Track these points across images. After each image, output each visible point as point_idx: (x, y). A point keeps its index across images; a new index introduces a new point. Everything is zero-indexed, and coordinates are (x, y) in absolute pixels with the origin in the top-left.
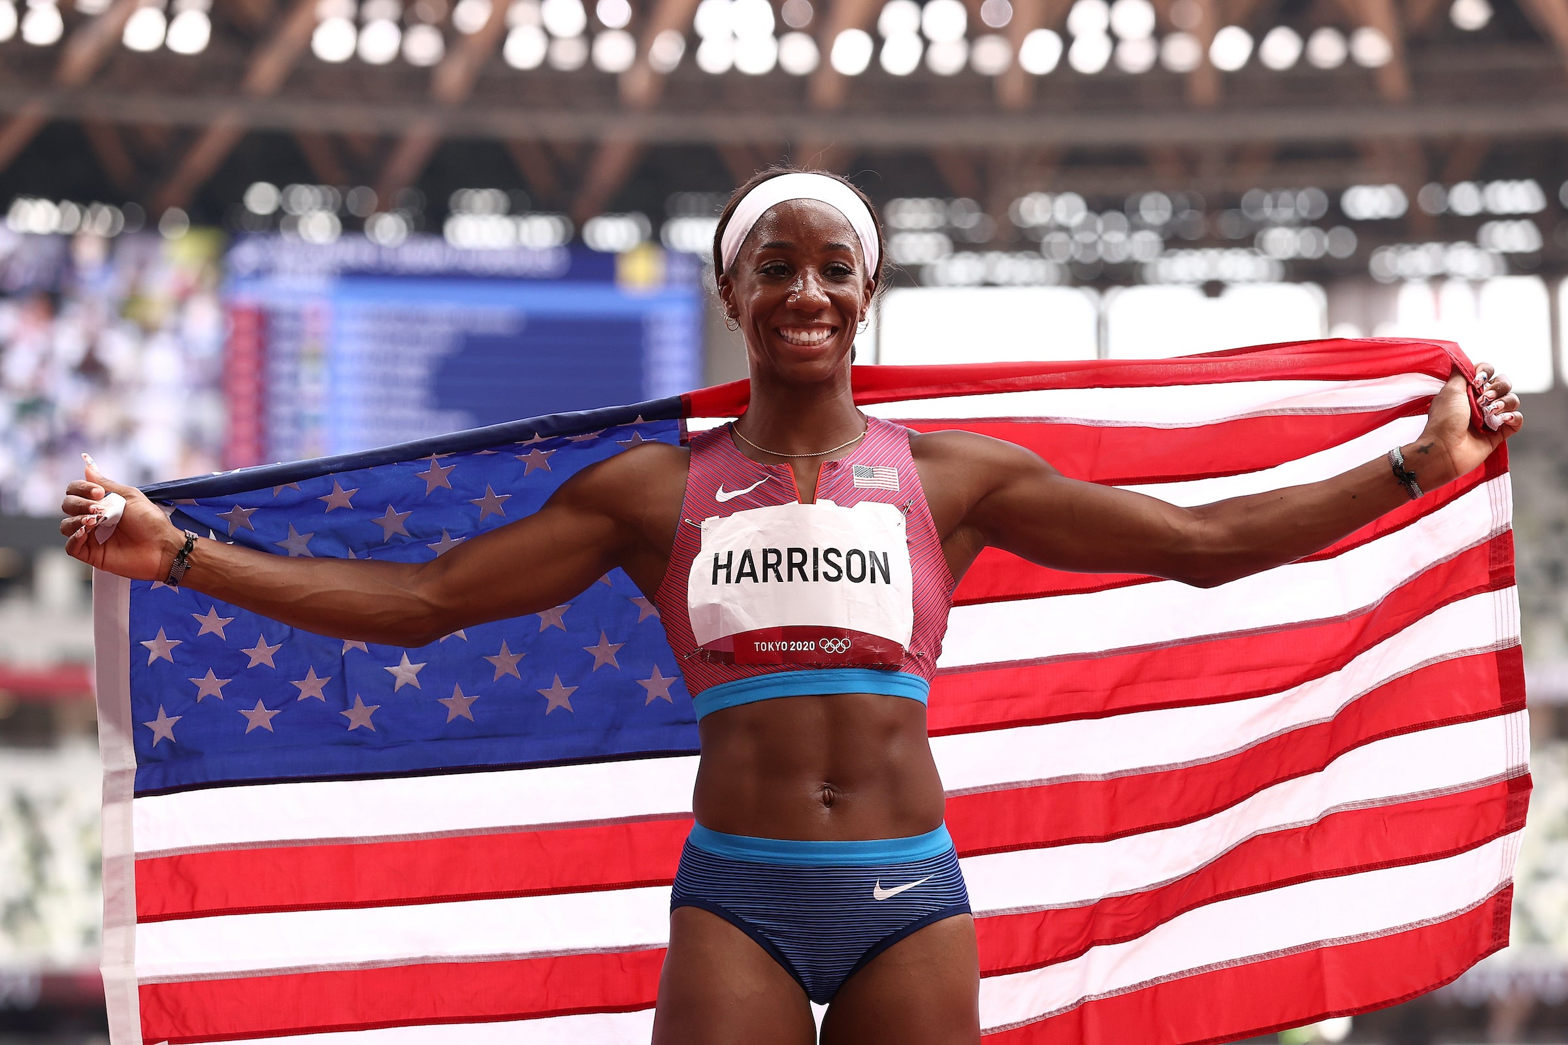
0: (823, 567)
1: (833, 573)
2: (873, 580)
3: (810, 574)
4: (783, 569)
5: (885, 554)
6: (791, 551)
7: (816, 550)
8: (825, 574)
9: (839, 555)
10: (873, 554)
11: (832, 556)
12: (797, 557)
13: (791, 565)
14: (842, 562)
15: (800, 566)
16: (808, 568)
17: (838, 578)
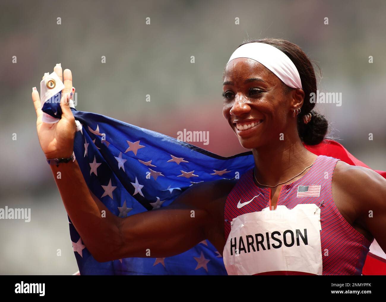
0: (272, 241)
1: (277, 244)
2: (298, 244)
3: (266, 246)
4: (255, 244)
5: (305, 230)
6: (257, 235)
7: (267, 234)
8: (273, 245)
9: (279, 234)
10: (298, 231)
11: (276, 236)
12: (260, 239)
13: (258, 243)
14: (281, 238)
15: (261, 242)
16: (265, 243)
17: (280, 246)
